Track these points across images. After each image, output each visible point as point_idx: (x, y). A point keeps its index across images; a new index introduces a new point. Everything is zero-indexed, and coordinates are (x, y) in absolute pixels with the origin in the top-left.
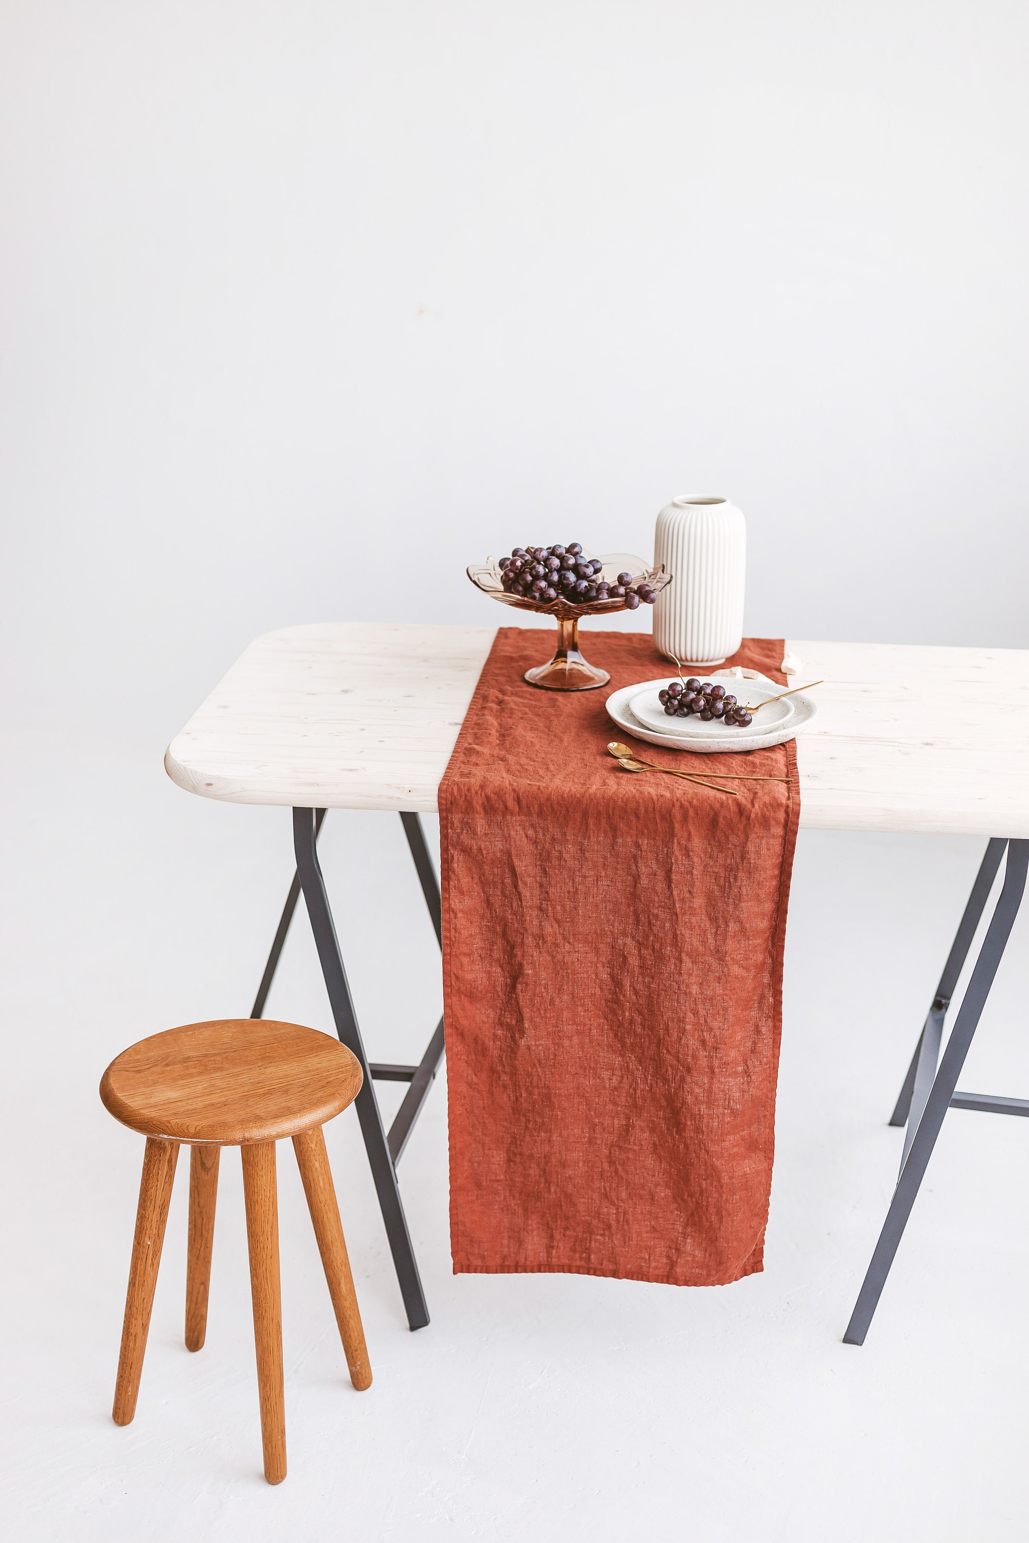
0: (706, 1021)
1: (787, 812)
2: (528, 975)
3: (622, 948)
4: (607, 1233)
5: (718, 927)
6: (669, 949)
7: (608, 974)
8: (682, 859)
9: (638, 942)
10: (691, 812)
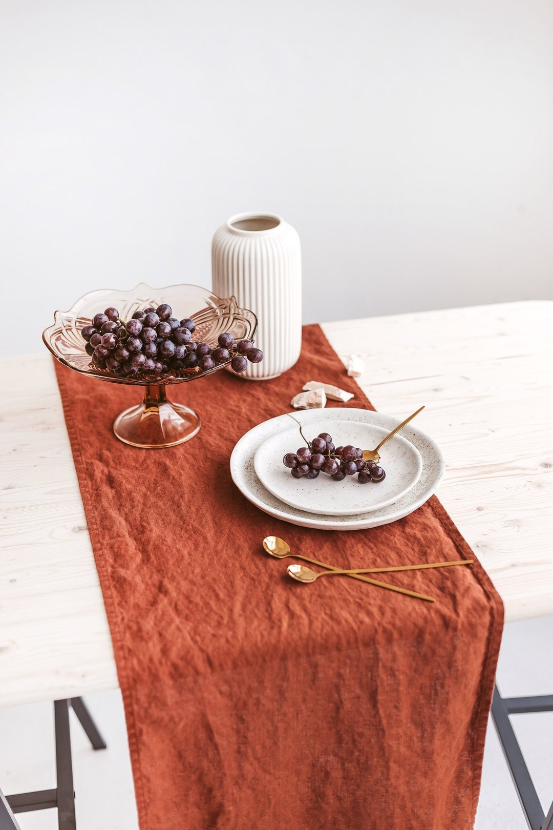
0: (413, 811)
1: (492, 614)
2: (230, 811)
3: (324, 765)
5: (423, 731)
6: (375, 760)
7: (309, 787)
8: (387, 679)
9: (342, 758)
10: (396, 635)
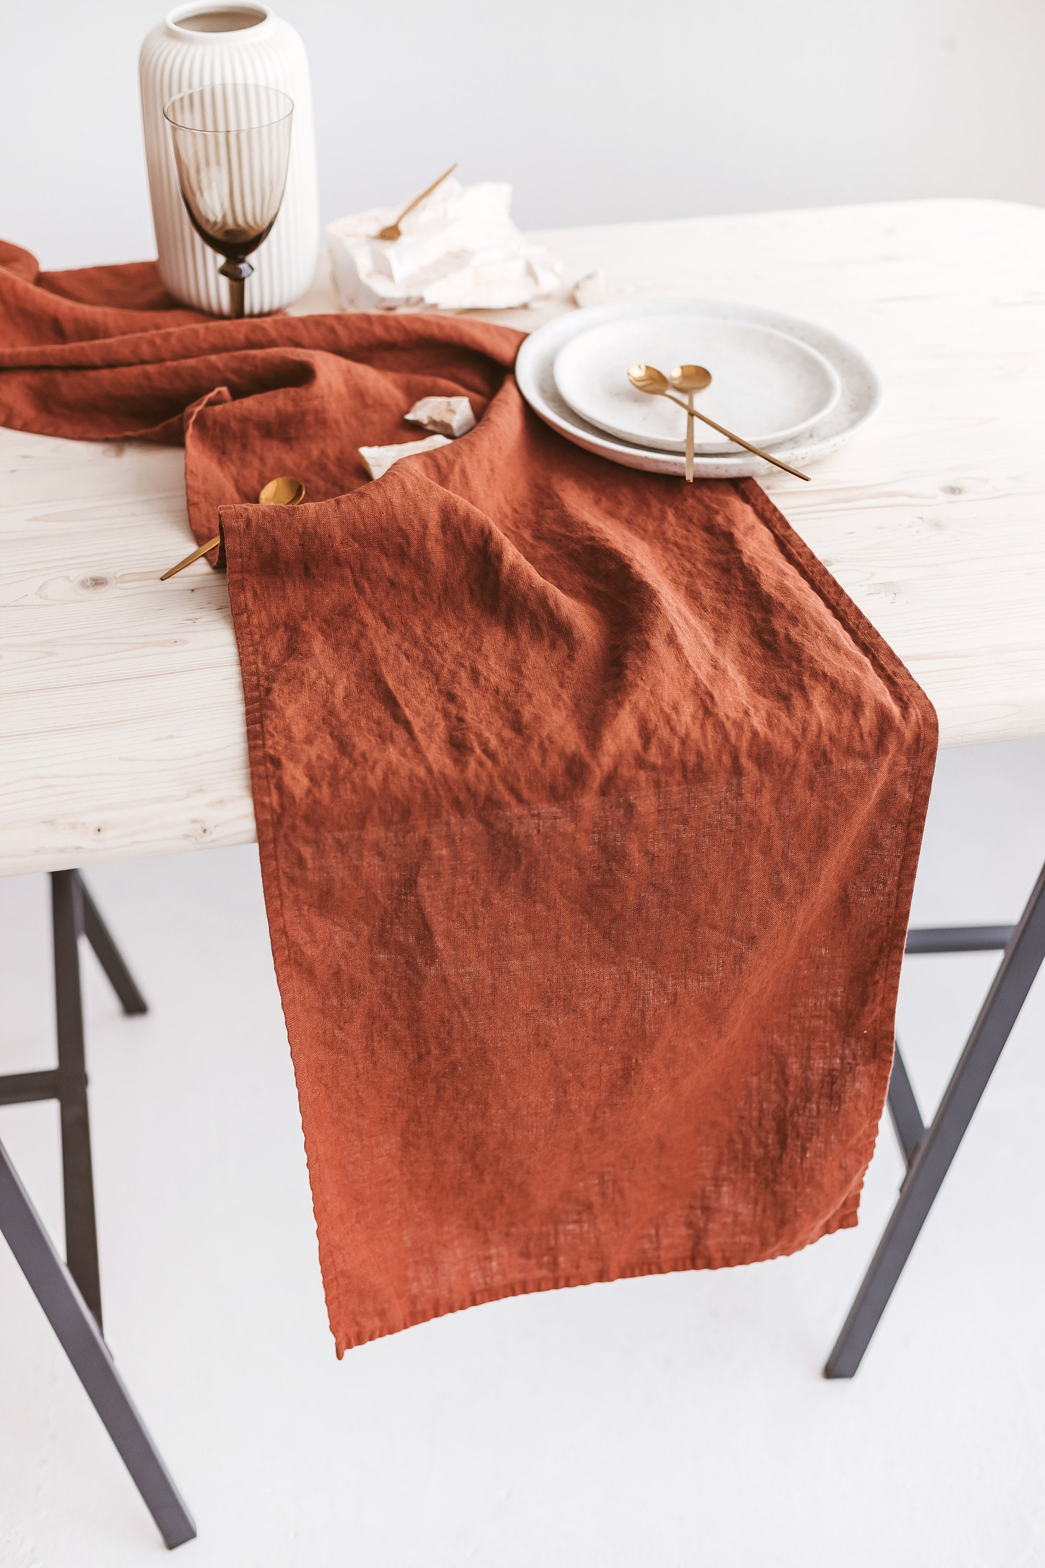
4: (585, 1217)
